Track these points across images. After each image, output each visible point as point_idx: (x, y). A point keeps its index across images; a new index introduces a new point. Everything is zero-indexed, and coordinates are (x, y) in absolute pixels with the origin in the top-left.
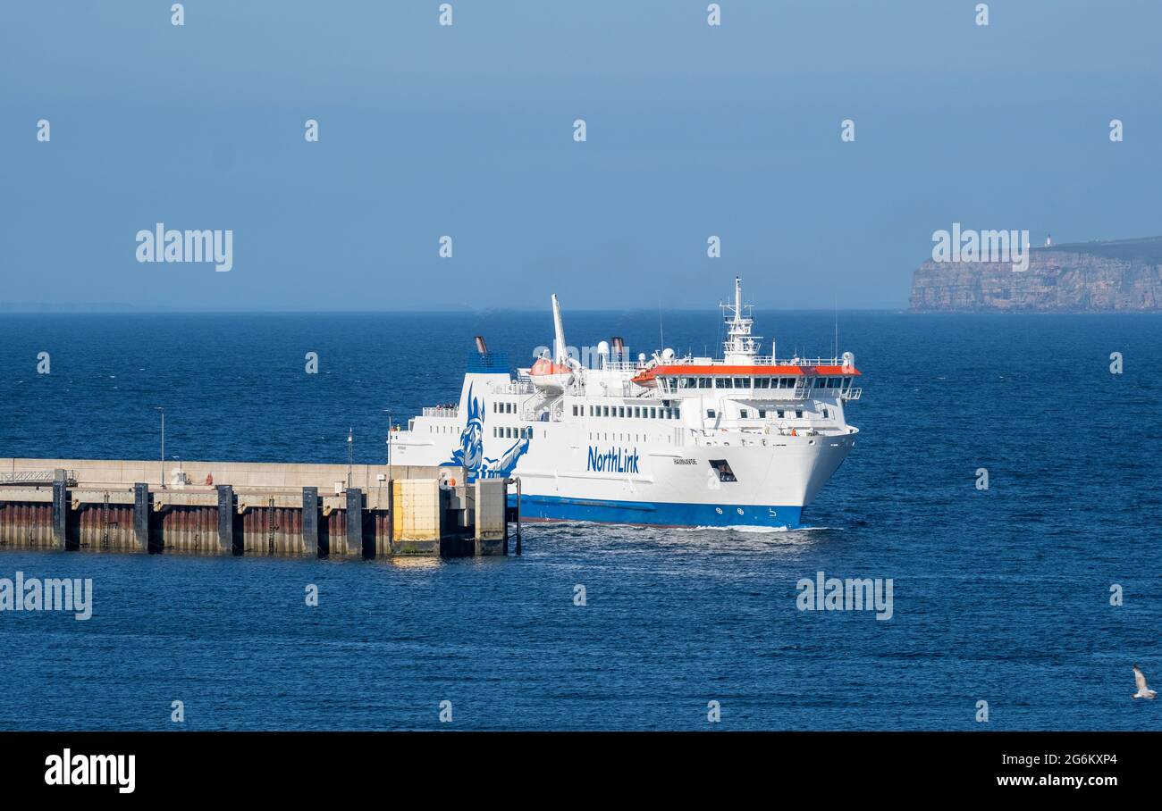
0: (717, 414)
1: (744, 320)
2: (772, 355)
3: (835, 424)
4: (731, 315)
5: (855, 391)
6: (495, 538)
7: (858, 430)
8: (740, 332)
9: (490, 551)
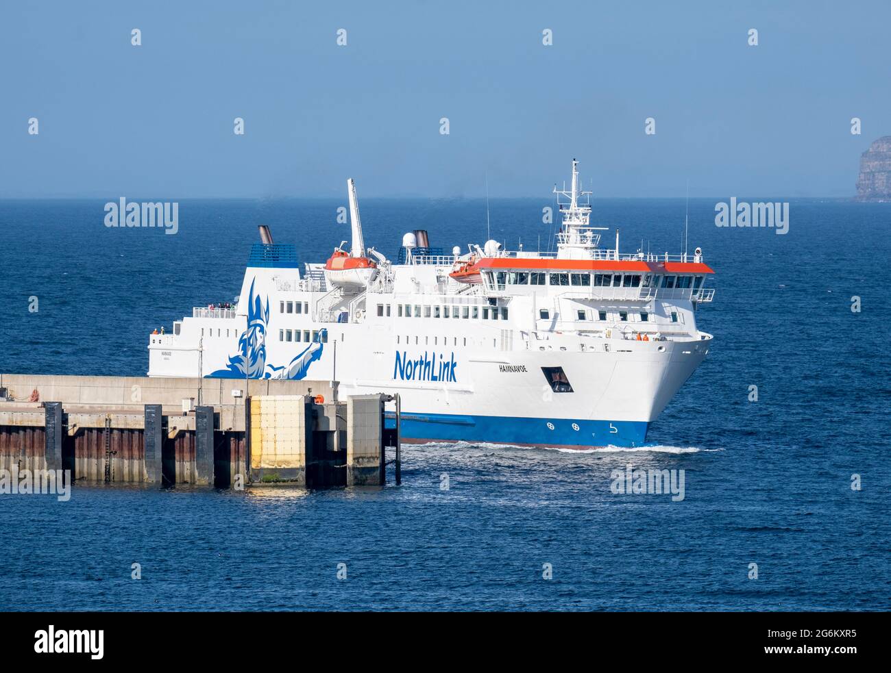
0: (551, 315)
1: (581, 209)
2: (615, 249)
3: (685, 330)
4: (566, 203)
5: (708, 292)
6: (369, 465)
7: (711, 337)
8: (575, 221)
9: (364, 481)
